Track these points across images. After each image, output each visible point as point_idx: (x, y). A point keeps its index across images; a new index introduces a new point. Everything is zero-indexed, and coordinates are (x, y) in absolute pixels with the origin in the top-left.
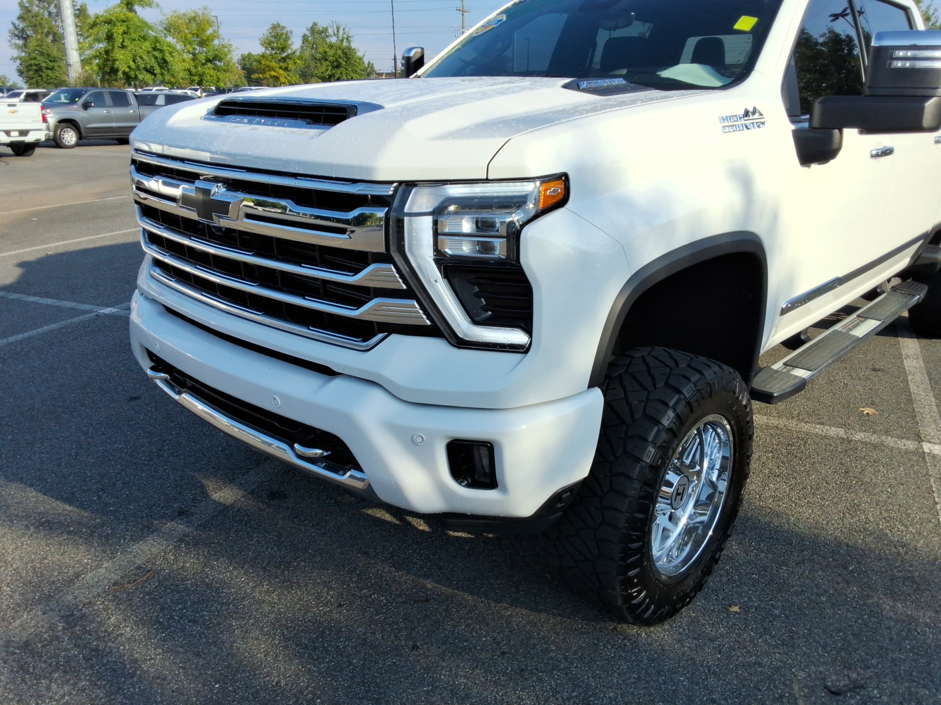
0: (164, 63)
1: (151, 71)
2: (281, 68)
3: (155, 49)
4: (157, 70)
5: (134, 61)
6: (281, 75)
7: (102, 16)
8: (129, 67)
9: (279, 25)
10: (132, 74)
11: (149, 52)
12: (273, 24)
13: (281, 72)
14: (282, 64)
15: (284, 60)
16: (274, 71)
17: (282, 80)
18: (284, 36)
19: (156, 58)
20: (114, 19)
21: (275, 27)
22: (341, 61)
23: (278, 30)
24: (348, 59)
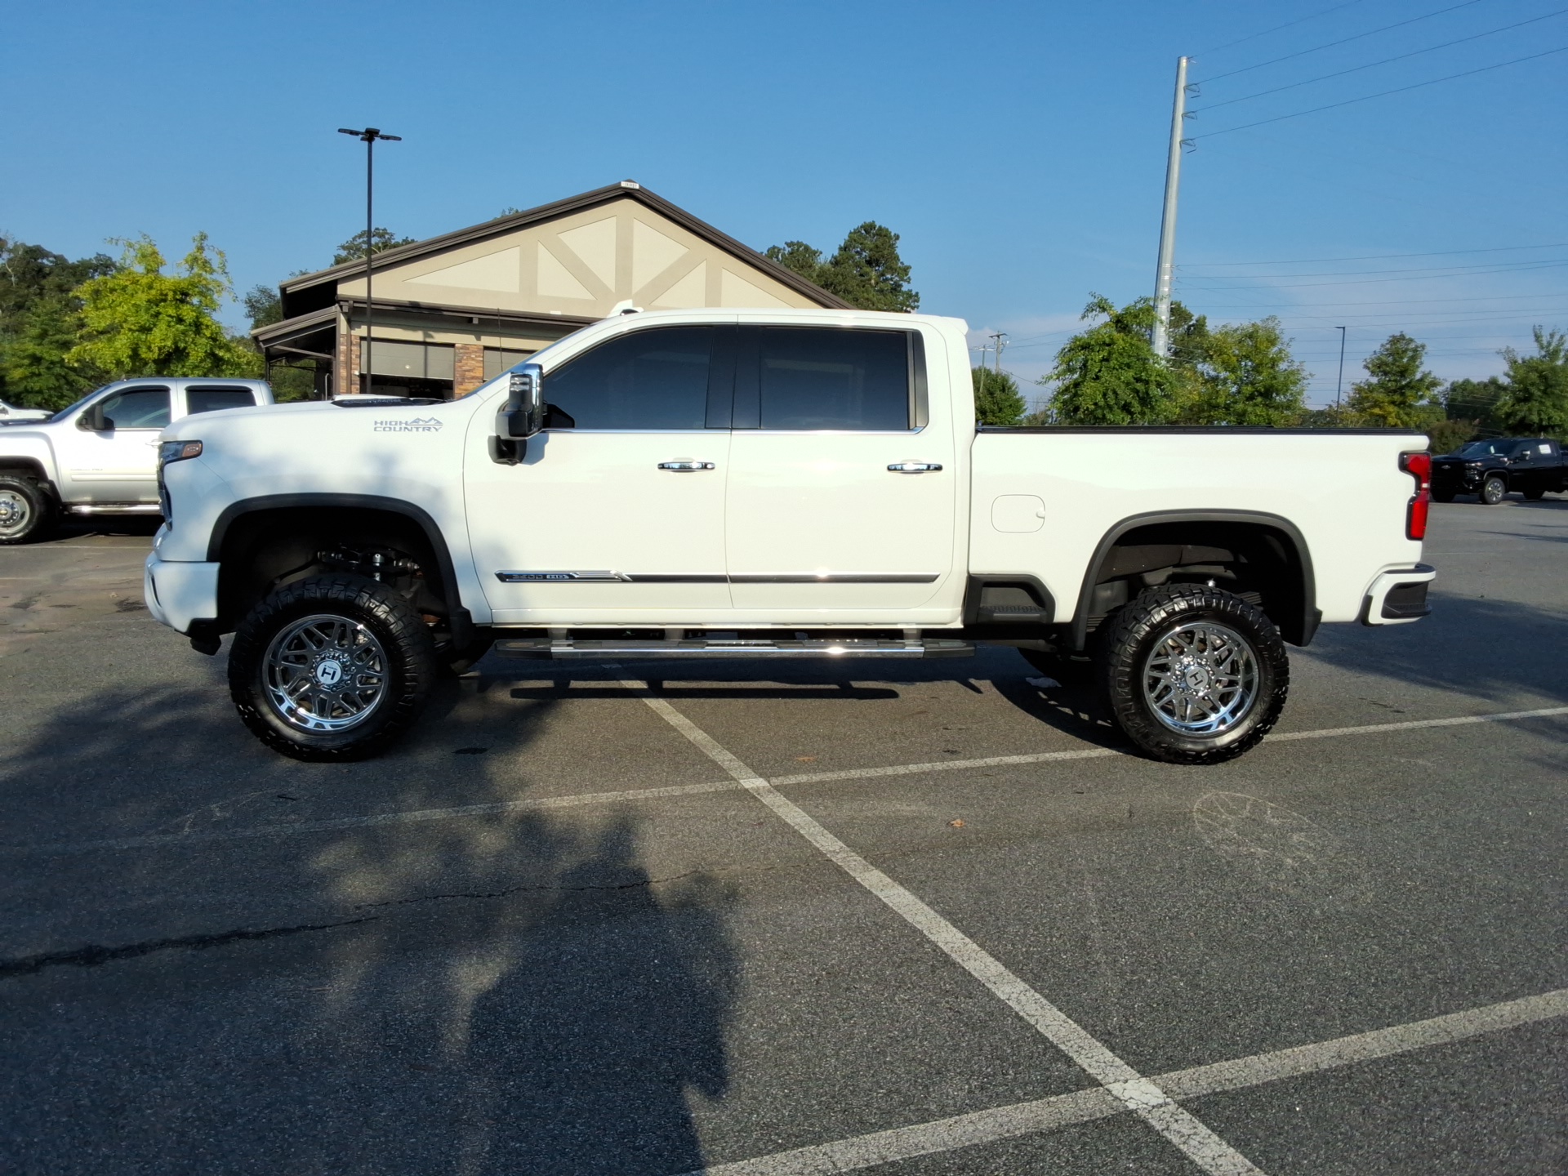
0: (1145, 400)
1: (1126, 408)
2: (1393, 403)
3: (1138, 380)
4: (1136, 407)
5: (1104, 395)
6: (1390, 413)
7: (1081, 339)
8: (1095, 404)
9: (1402, 337)
10: (1099, 413)
11: (1128, 384)
12: (1394, 336)
13: (1391, 408)
14: (1397, 397)
15: (1400, 390)
16: (1381, 408)
17: (1392, 420)
18: (1410, 354)
19: (1137, 392)
20: (1093, 342)
21: (1395, 340)
22: (1533, 390)
23: (1401, 345)
24: (1548, 386)
